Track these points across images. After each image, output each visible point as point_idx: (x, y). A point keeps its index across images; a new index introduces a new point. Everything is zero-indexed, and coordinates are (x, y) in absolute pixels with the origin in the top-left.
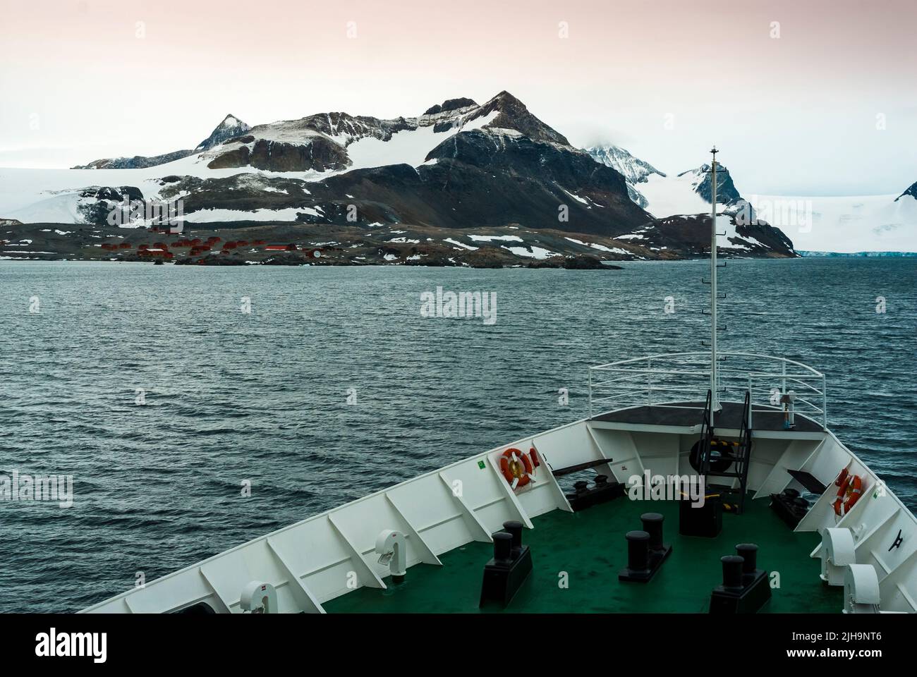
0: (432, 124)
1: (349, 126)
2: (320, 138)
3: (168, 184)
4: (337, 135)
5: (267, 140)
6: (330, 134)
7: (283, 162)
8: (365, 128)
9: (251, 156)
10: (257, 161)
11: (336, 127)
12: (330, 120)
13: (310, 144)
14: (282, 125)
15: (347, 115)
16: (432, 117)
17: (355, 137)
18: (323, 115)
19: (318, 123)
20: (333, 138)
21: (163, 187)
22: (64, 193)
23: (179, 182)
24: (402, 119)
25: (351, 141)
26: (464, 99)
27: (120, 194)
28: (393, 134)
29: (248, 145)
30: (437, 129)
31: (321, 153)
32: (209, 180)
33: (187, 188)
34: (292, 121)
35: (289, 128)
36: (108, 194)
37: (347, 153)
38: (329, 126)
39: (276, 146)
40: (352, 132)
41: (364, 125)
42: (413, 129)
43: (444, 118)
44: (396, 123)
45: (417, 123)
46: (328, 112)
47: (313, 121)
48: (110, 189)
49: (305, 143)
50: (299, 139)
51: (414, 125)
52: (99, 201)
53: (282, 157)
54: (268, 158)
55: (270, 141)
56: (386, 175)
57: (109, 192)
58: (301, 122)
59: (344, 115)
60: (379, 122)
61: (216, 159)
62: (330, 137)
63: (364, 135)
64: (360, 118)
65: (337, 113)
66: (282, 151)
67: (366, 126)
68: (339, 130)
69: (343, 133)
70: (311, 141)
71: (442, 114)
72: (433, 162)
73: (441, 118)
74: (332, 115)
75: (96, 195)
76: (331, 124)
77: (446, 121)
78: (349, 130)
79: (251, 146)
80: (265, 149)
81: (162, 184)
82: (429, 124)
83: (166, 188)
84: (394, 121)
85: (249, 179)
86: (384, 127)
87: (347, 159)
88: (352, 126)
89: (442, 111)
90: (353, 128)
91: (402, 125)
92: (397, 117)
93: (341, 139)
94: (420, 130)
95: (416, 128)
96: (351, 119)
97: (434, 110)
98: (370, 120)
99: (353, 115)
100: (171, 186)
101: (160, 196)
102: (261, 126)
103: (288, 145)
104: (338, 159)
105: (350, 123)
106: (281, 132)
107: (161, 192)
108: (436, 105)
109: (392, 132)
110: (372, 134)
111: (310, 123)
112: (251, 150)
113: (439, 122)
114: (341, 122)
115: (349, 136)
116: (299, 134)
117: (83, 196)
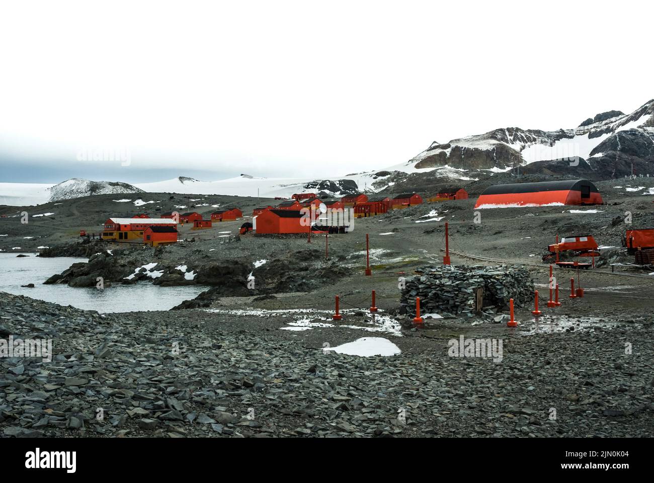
0: (587, 132)
1: (522, 137)
2: (500, 144)
3: (380, 178)
4: (513, 143)
5: (461, 146)
6: (508, 143)
7: (473, 162)
8: (534, 138)
9: (449, 158)
10: (453, 162)
11: (512, 138)
12: (507, 133)
13: (494, 149)
14: (472, 138)
15: (520, 129)
16: (586, 127)
17: (527, 145)
18: (501, 130)
19: (498, 136)
20: (510, 145)
21: (375, 180)
22: (293, 186)
23: (389, 176)
24: (562, 131)
25: (524, 147)
26: (613, 111)
27: (337, 185)
28: (556, 141)
29: (446, 151)
30: (591, 136)
31: (502, 155)
32: (413, 174)
33: (395, 180)
34: (479, 136)
35: (476, 140)
36: (328, 185)
37: (522, 155)
38: (507, 137)
39: (467, 151)
40: (524, 141)
41: (533, 136)
42: (572, 137)
43: (597, 127)
44: (558, 134)
45: (574, 133)
46: (505, 128)
47: (494, 134)
48: (329, 181)
49: (490, 148)
50: (486, 146)
51: (571, 135)
52: (320, 192)
53: (472, 159)
54: (461, 160)
55: (463, 147)
56: (563, 165)
57: (329, 184)
58: (485, 136)
59: (518, 129)
60: (545, 133)
61: (421, 162)
62: (508, 145)
63: (533, 142)
64: (530, 131)
65: (512, 128)
66: (472, 154)
67: (535, 137)
68: (514, 140)
69: (518, 142)
70: (494, 146)
71: (595, 125)
72: (599, 155)
73: (594, 127)
74: (508, 129)
75: (318, 187)
76: (508, 136)
77: (598, 130)
78: (522, 139)
79: (448, 151)
80: (459, 153)
81: (375, 178)
82: (584, 133)
83: (378, 181)
84: (556, 132)
85: (446, 172)
86: (549, 136)
87: (522, 160)
88: (524, 137)
89: (595, 122)
90: (525, 138)
91: (562, 135)
92: (558, 129)
93: (516, 146)
94: (576, 137)
95: (573, 136)
96: (523, 132)
97: (588, 122)
98: (538, 133)
99: (525, 128)
100: (382, 180)
101: (372, 188)
102: (456, 140)
103: (476, 150)
104: (516, 159)
105: (523, 135)
106: (471, 143)
107: (374, 184)
108: (589, 119)
109: (555, 140)
110: (540, 142)
111: (493, 135)
112: (448, 154)
113: (593, 130)
114: (516, 134)
115: (522, 144)
116: (485, 143)
117: (306, 188)
